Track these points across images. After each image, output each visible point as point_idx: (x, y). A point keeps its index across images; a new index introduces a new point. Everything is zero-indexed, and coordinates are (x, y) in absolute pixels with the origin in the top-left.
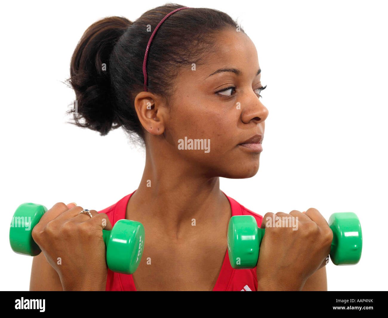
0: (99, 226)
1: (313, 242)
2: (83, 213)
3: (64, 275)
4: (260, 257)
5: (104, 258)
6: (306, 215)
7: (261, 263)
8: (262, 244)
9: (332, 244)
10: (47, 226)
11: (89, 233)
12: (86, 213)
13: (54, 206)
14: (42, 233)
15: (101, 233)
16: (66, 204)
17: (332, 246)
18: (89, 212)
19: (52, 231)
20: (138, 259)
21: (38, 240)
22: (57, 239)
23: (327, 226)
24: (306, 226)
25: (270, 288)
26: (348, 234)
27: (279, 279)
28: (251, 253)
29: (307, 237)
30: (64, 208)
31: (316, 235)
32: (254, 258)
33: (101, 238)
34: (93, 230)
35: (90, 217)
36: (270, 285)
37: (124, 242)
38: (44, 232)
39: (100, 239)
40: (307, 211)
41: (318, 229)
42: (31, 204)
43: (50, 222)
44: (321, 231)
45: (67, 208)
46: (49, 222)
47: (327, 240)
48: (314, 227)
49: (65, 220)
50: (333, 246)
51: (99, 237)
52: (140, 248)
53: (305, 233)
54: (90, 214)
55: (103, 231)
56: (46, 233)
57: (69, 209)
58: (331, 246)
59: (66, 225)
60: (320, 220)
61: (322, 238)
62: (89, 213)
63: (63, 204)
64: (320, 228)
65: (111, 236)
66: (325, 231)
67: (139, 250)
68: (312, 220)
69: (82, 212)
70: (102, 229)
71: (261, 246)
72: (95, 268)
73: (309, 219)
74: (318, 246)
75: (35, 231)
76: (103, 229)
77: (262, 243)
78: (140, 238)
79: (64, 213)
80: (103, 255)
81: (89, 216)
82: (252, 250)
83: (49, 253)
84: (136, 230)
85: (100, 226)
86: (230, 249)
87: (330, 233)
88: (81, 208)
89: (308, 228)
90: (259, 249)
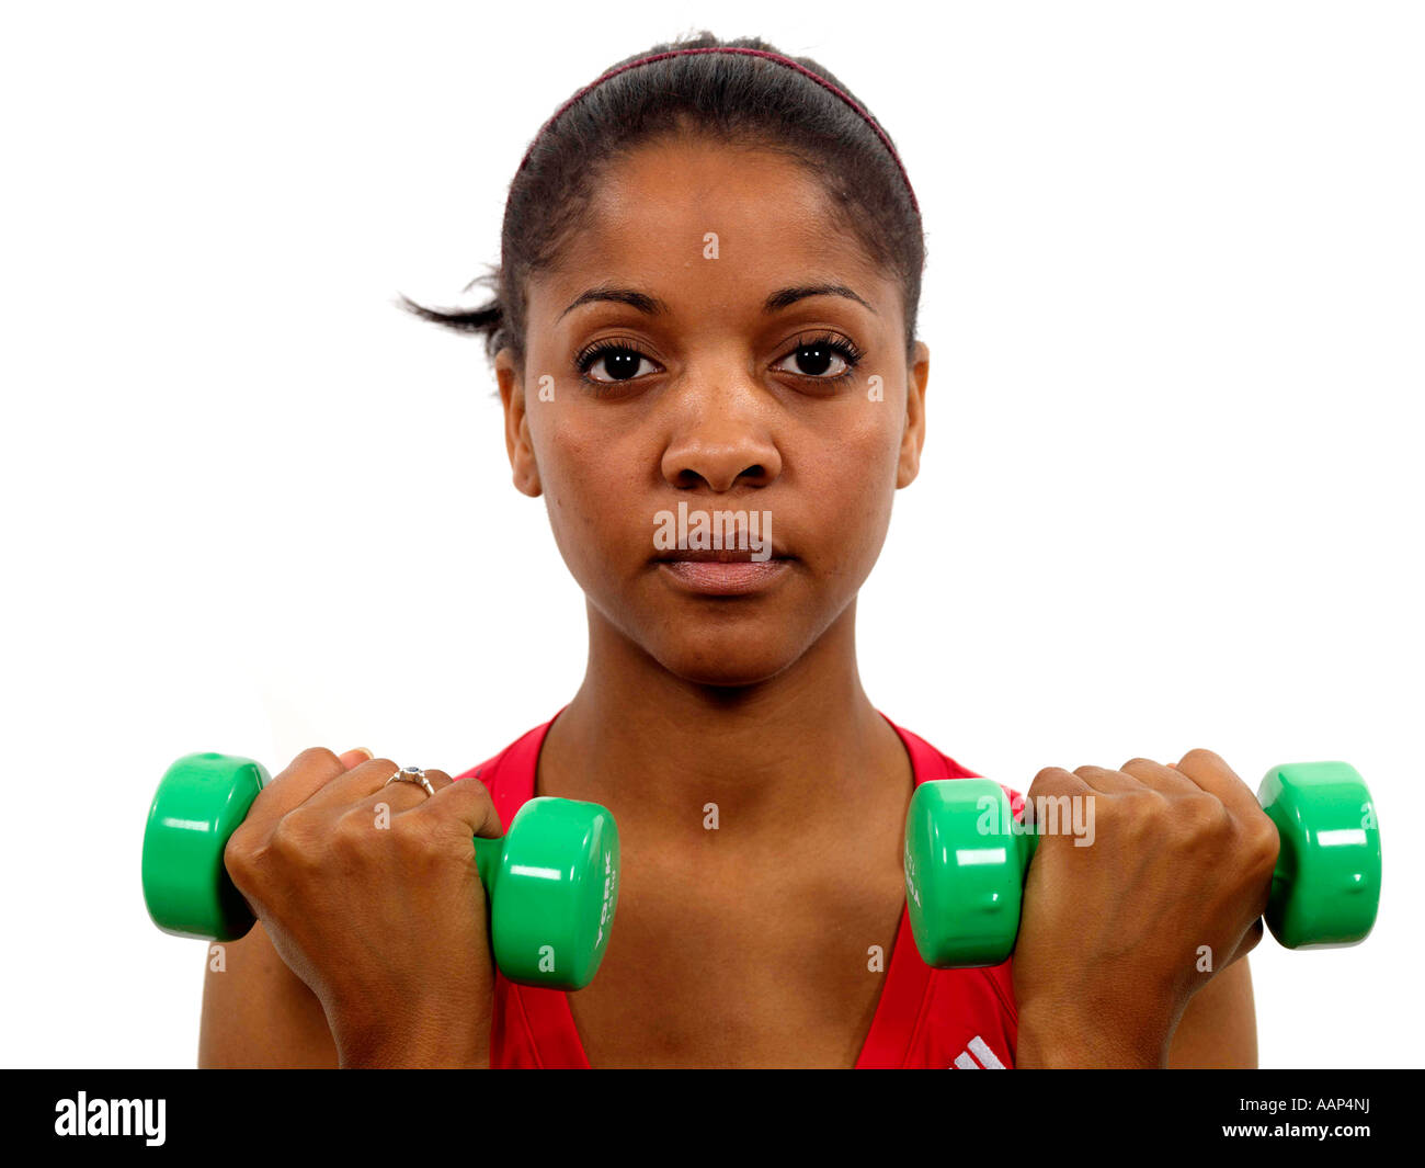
0: (462, 824)
1: (1210, 865)
2: (398, 781)
3: (341, 999)
4: (1024, 921)
5: (484, 933)
6: (1181, 774)
7: (1028, 944)
8: (1031, 878)
9: (1277, 872)
10: (279, 828)
11: (431, 847)
12: (414, 781)
13: (294, 761)
14: (262, 854)
15: (468, 848)
16: (338, 753)
17: (1275, 884)
18: (422, 775)
19: (298, 844)
20: (601, 934)
21: (247, 879)
22: (315, 871)
23: (1256, 807)
24: (1188, 809)
25: (1063, 1033)
26: (1328, 839)
27: (1094, 1000)
28: (992, 911)
29: (1191, 848)
30: (332, 768)
31: (1220, 839)
32: (1004, 926)
33: (470, 865)
34: (444, 836)
35: (428, 794)
36: (1063, 1022)
37: (552, 874)
38: (270, 849)
39: (466, 868)
40: (1182, 761)
41: (1229, 820)
42: (214, 756)
43: (289, 815)
44: (1238, 825)
45: (342, 766)
46: (283, 816)
47: (1261, 855)
48: (1213, 812)
49: (341, 803)
50: (1280, 880)
51: (464, 862)
52: (606, 896)
53: (1184, 833)
54: (426, 781)
55: (475, 842)
56: (277, 855)
57: (348, 770)
58: (1270, 882)
59: (344, 824)
60: (1231, 789)
61: (1243, 851)
62: (421, 780)
63: (328, 753)
64: (1234, 818)
65: (506, 858)
66: (1253, 827)
67: (606, 904)
68: (1203, 789)
69: (397, 776)
70: (471, 834)
71: (1028, 884)
72: (452, 973)
73: (1192, 786)
74: (1228, 878)
75: (236, 848)
76: (476, 835)
77: (1031, 873)
78: (608, 860)
79: (335, 782)
80: (480, 926)
81: (424, 788)
82: (995, 896)
83: (286, 925)
84: (592, 833)
85: (463, 821)
86: (916, 898)
87: (1268, 833)
88: (390, 766)
89: (1194, 816)
90: (1020, 894)
